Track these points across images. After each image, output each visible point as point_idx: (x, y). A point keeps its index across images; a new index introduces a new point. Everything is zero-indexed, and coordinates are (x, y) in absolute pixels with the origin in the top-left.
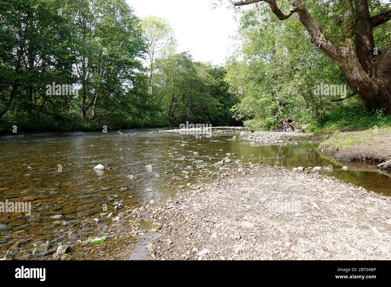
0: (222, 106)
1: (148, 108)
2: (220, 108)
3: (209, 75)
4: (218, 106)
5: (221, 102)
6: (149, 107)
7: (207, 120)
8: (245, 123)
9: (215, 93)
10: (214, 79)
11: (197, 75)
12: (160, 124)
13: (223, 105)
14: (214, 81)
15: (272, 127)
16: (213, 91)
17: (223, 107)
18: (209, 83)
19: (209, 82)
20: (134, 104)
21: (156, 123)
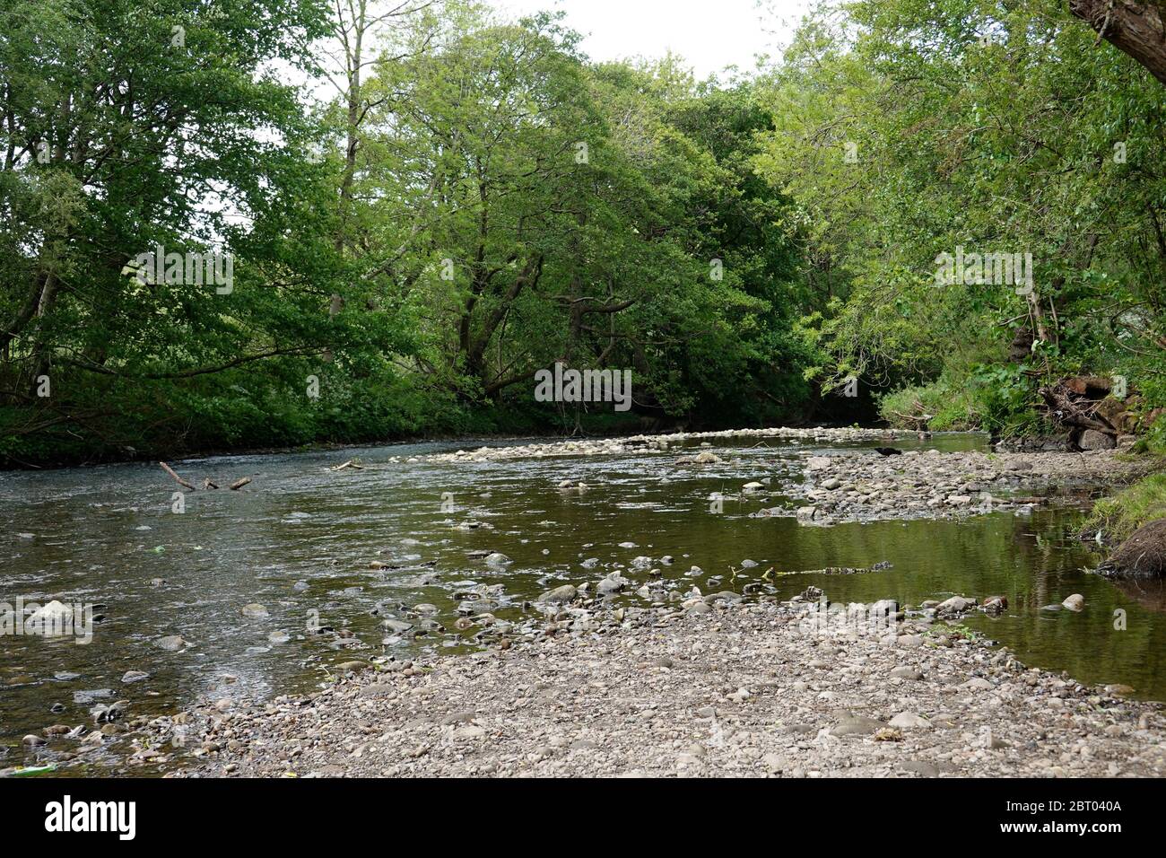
0: (755, 309)
1: (333, 336)
2: (749, 321)
3: (679, 136)
4: (736, 313)
5: (751, 287)
6: (337, 328)
7: (677, 391)
8: (891, 405)
9: (720, 237)
10: (708, 157)
11: (609, 143)
12: (403, 422)
13: (766, 306)
14: (708, 171)
15: (1010, 427)
16: (704, 228)
17: (762, 316)
18: (682, 185)
19: (677, 178)
20: (258, 316)
21: (386, 414)
